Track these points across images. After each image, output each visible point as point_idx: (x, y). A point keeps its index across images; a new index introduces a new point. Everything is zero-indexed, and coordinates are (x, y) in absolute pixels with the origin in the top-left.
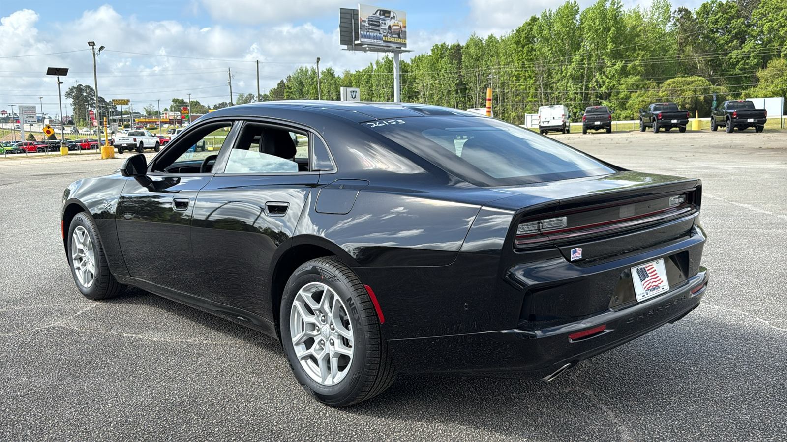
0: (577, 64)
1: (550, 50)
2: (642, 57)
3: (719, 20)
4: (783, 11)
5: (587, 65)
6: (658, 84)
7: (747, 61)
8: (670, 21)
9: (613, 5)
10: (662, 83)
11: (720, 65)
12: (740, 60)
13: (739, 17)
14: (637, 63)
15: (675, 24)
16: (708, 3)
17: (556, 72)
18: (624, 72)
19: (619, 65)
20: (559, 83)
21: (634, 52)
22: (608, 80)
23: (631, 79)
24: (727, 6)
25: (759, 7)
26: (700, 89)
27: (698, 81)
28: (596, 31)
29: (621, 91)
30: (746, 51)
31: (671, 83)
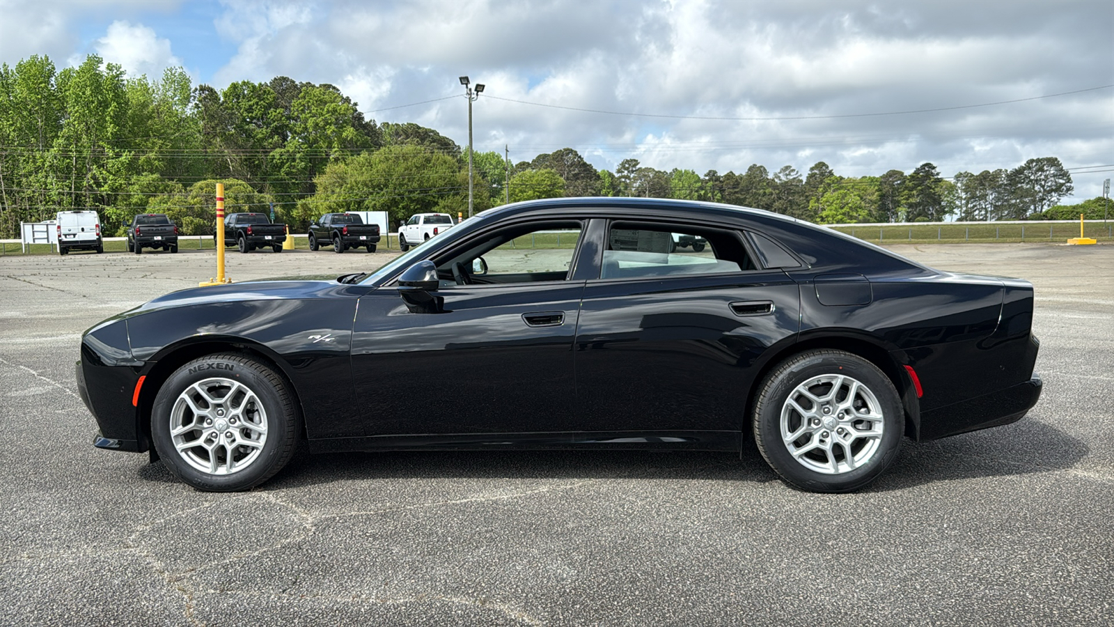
0: (60, 150)
1: (12, 125)
2: (160, 148)
3: (253, 108)
4: (328, 104)
5: (75, 154)
6: (185, 186)
7: (293, 164)
8: (189, 102)
9: (110, 70)
10: (191, 185)
11: (259, 166)
12: (285, 161)
13: (276, 107)
14: (152, 155)
15: (197, 106)
16: (238, 83)
17: (24, 160)
18: (133, 168)
19: (126, 157)
20: (33, 177)
21: (147, 140)
22: (111, 177)
23: (147, 178)
24: (260, 90)
25: (299, 96)
26: (243, 196)
27: (237, 185)
28: (87, 105)
29: (132, 193)
30: (291, 150)
31: (204, 186)
